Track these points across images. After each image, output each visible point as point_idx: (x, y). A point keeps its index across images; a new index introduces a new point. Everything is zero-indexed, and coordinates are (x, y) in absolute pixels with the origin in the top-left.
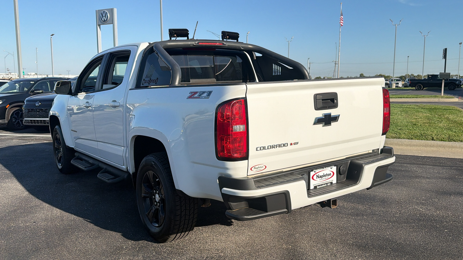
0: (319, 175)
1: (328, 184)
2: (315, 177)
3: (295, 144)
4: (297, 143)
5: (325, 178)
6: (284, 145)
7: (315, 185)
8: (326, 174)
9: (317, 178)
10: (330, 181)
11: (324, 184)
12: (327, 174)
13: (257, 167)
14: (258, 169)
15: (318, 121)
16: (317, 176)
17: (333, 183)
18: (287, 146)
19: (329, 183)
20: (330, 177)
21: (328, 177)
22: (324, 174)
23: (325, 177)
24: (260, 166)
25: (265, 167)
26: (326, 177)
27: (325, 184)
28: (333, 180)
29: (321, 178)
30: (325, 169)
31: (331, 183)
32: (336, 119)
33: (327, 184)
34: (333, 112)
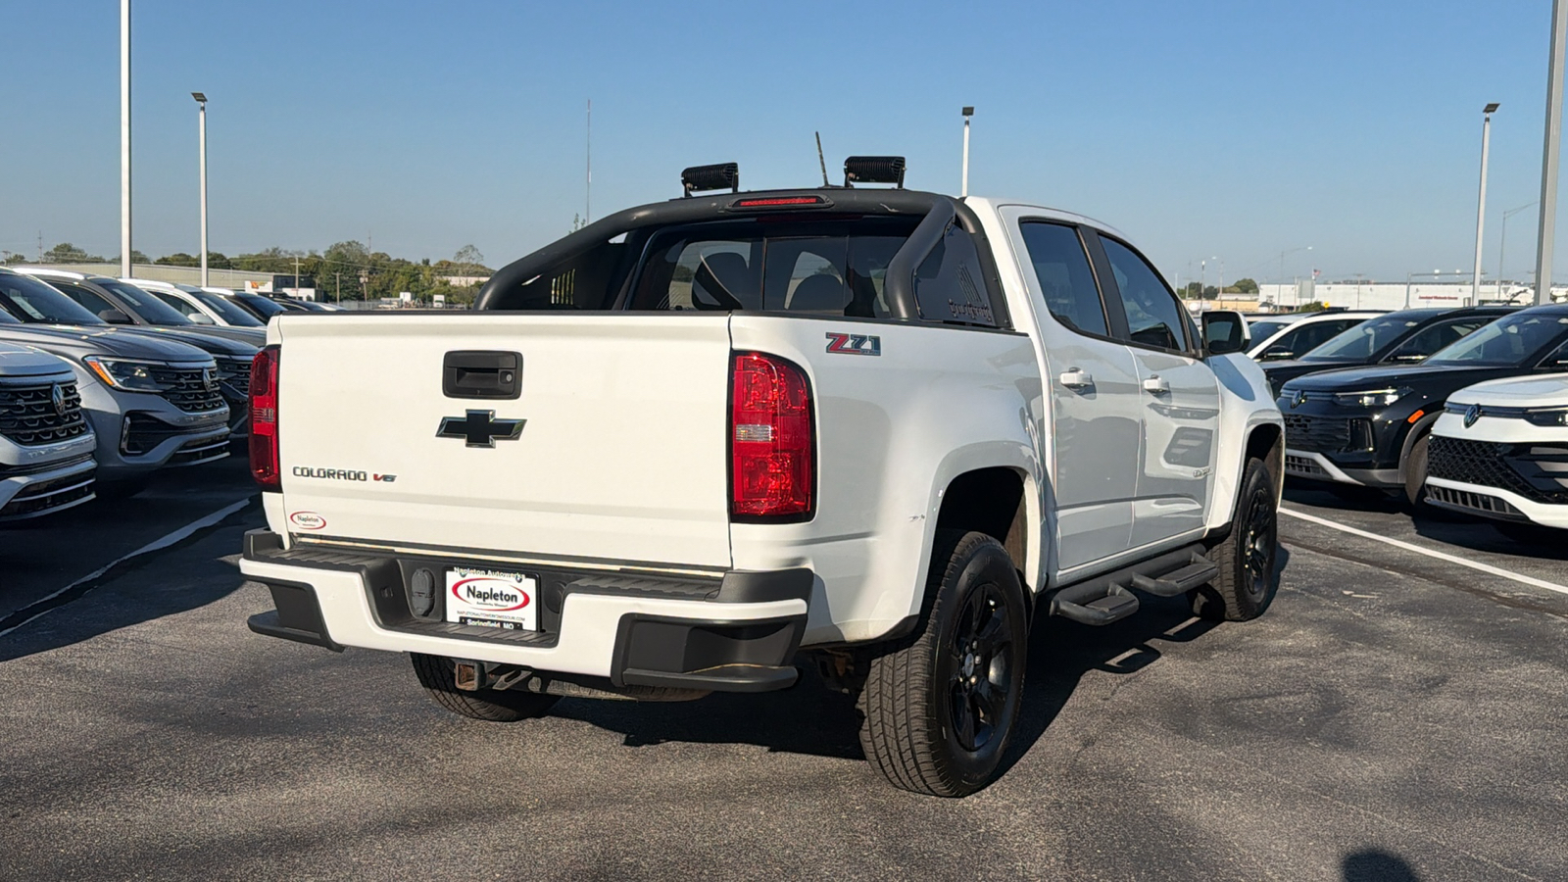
0: (474, 588)
1: (506, 626)
2: (462, 590)
3: (385, 478)
4: (392, 479)
5: (496, 605)
6: (357, 476)
7: (464, 615)
8: (499, 593)
9: (468, 596)
10: (513, 618)
11: (492, 621)
12: (504, 593)
13: (304, 516)
14: (308, 523)
15: (450, 428)
16: (469, 588)
17: (524, 628)
18: (365, 479)
19: (509, 623)
20: (511, 604)
21: (504, 603)
22: (491, 590)
23: (493, 601)
24: (310, 516)
25: (322, 523)
26: (499, 602)
27: (497, 622)
28: (523, 620)
29: (481, 600)
30: (494, 577)
31: (518, 627)
32: (510, 430)
33: (502, 623)
34: (501, 409)
